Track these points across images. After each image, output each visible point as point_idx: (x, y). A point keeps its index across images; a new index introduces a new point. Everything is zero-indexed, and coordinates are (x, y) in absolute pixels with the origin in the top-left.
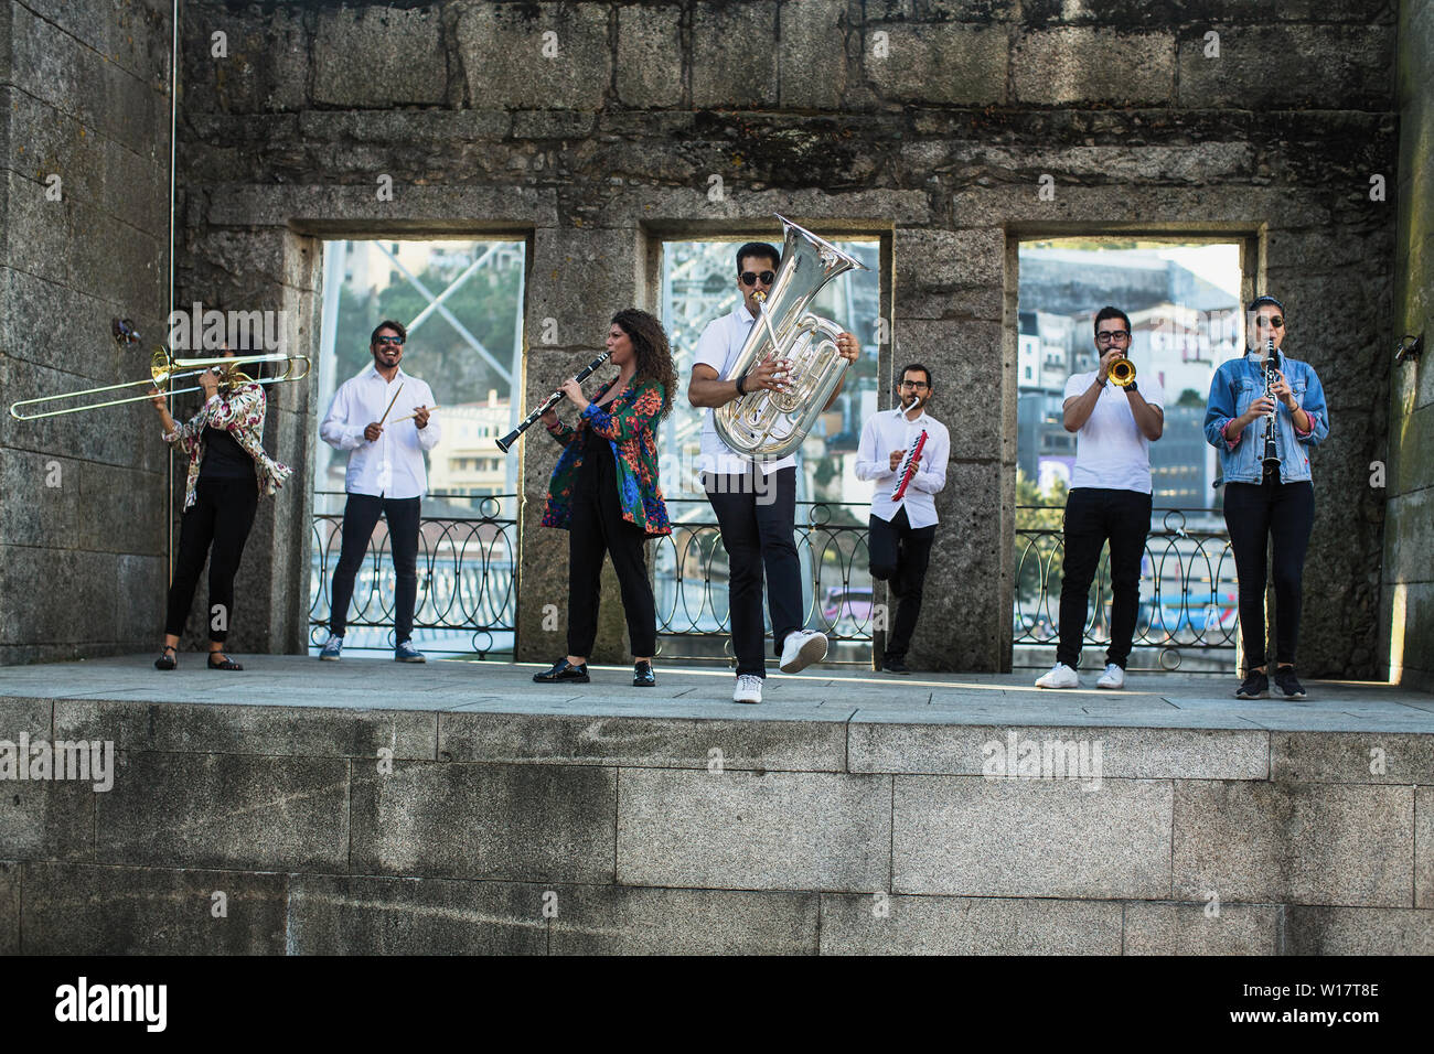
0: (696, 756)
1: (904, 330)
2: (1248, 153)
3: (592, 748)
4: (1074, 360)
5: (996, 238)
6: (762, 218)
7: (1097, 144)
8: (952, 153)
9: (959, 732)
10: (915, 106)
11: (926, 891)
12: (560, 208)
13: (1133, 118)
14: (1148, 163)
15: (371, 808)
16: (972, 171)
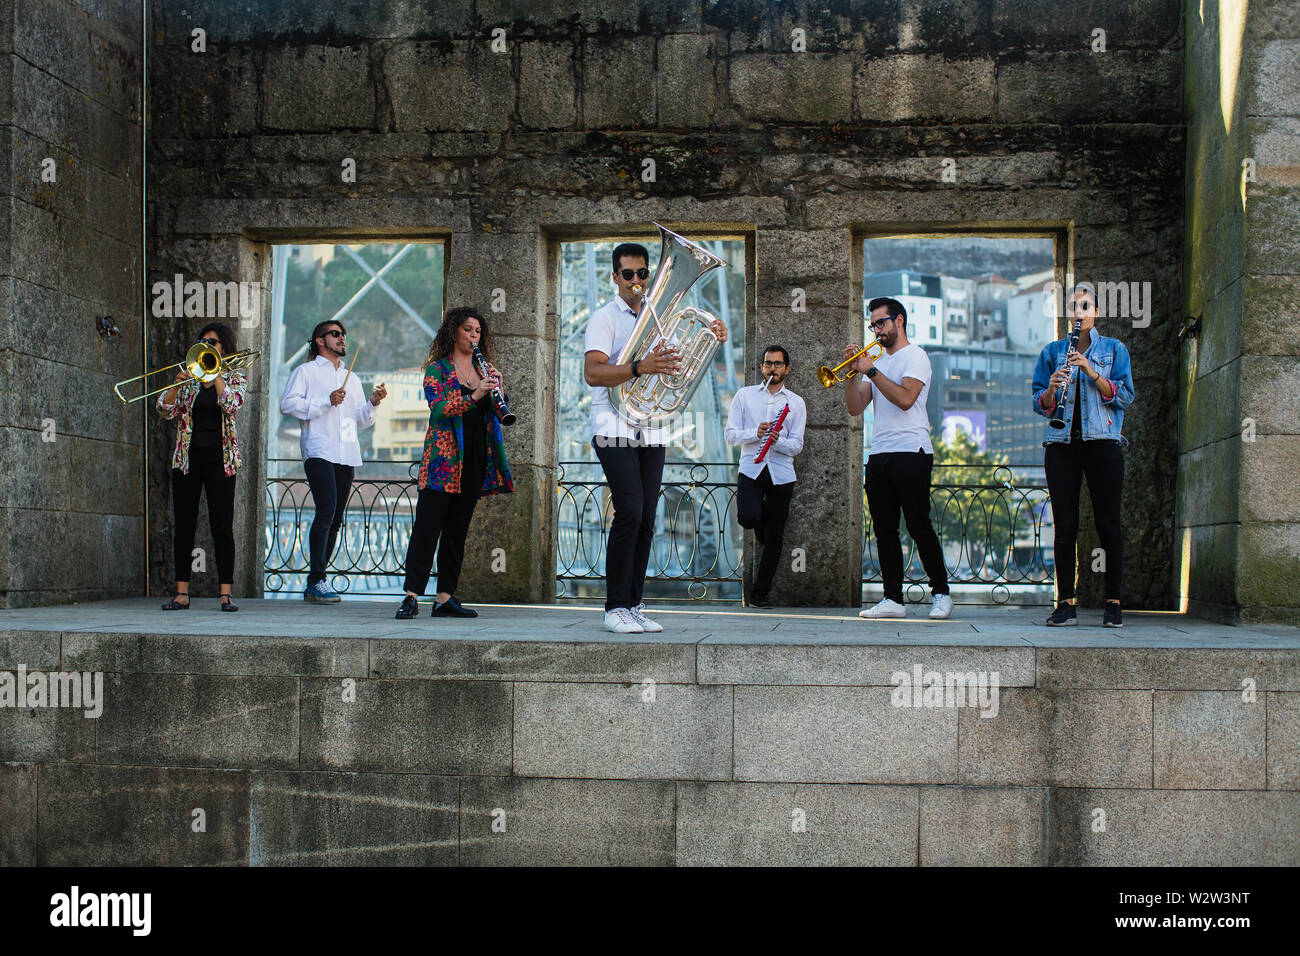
0: (576, 673)
1: (765, 317)
2: (1057, 161)
3: (492, 667)
4: (975, 320)
5: (843, 237)
6: (644, 223)
7: (928, 155)
8: (805, 165)
9: (786, 650)
10: (774, 124)
11: (761, 779)
12: (473, 216)
13: (958, 133)
14: (973, 171)
15: (317, 717)
16: (822, 180)
